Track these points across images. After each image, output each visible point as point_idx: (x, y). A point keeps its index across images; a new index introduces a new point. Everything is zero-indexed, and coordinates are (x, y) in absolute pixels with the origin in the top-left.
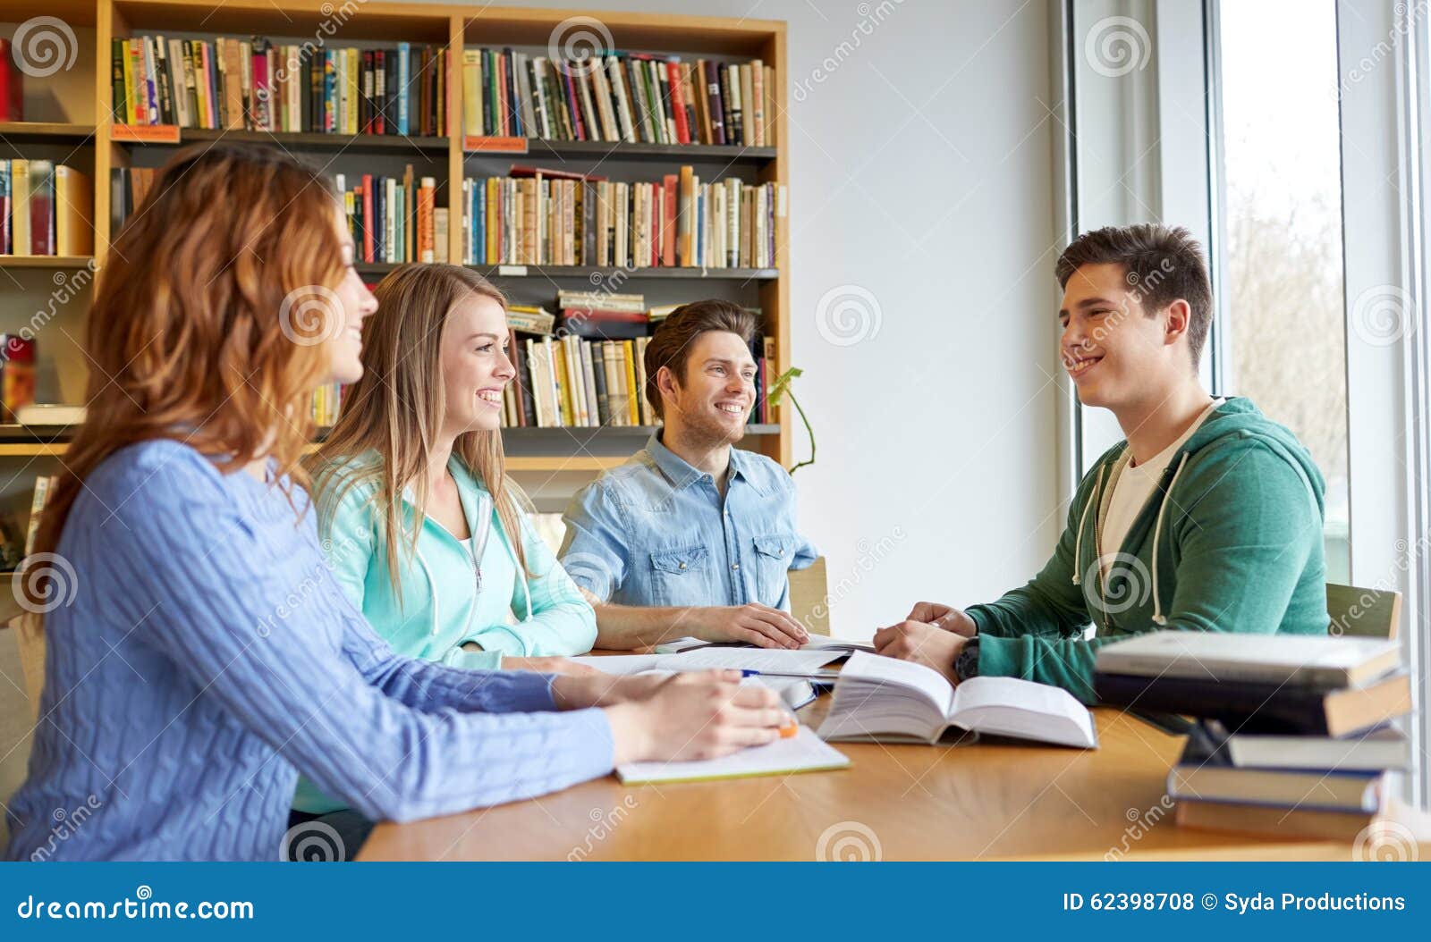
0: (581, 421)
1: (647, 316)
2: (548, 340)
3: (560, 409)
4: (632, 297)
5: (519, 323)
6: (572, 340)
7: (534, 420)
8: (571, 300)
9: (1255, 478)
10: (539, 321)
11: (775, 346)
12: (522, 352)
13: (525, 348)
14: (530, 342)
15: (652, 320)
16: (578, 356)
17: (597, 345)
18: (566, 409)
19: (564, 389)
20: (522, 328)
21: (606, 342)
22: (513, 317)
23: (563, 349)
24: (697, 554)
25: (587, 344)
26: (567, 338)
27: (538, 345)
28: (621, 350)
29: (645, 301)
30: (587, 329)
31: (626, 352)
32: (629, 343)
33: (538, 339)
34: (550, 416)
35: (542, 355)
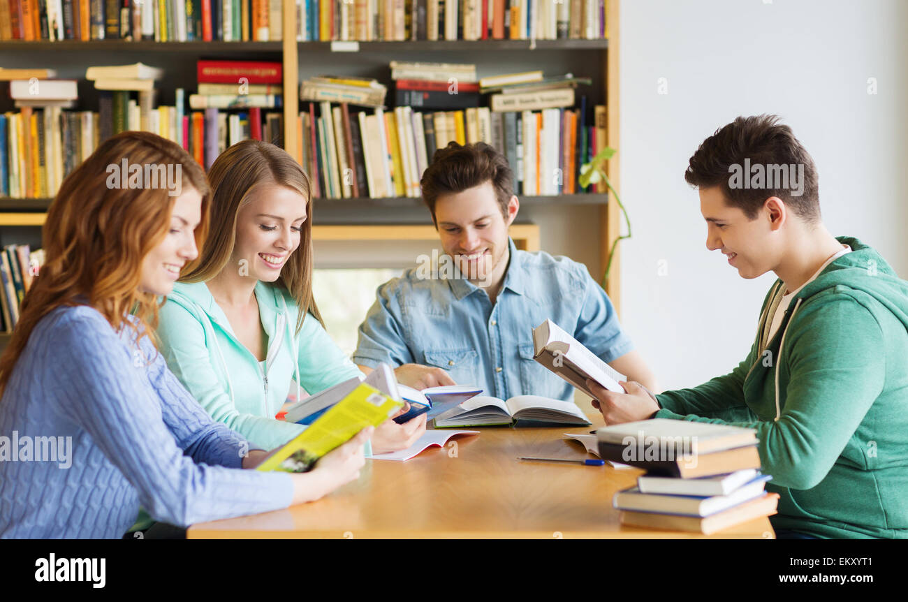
0: (413, 192)
1: (477, 85)
2: (379, 111)
3: (393, 179)
4: (463, 67)
5: (352, 97)
6: (403, 112)
7: (365, 190)
8: (403, 72)
9: (837, 322)
10: (371, 94)
11: (605, 115)
12: (354, 124)
13: (357, 121)
14: (362, 115)
15: (483, 91)
16: (409, 128)
17: (428, 116)
18: (398, 179)
19: (396, 160)
20: (355, 101)
21: (437, 114)
22: (346, 90)
23: (395, 121)
24: (465, 355)
25: (418, 116)
26: (399, 110)
27: (371, 118)
28: (451, 121)
29: (477, 70)
30: (419, 102)
31: (456, 124)
32: (459, 114)
33: (370, 111)
34: (381, 187)
35: (374, 127)
